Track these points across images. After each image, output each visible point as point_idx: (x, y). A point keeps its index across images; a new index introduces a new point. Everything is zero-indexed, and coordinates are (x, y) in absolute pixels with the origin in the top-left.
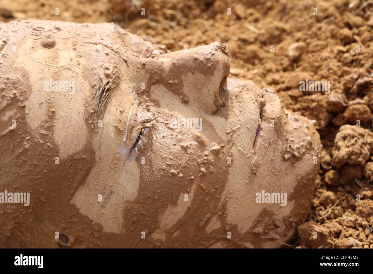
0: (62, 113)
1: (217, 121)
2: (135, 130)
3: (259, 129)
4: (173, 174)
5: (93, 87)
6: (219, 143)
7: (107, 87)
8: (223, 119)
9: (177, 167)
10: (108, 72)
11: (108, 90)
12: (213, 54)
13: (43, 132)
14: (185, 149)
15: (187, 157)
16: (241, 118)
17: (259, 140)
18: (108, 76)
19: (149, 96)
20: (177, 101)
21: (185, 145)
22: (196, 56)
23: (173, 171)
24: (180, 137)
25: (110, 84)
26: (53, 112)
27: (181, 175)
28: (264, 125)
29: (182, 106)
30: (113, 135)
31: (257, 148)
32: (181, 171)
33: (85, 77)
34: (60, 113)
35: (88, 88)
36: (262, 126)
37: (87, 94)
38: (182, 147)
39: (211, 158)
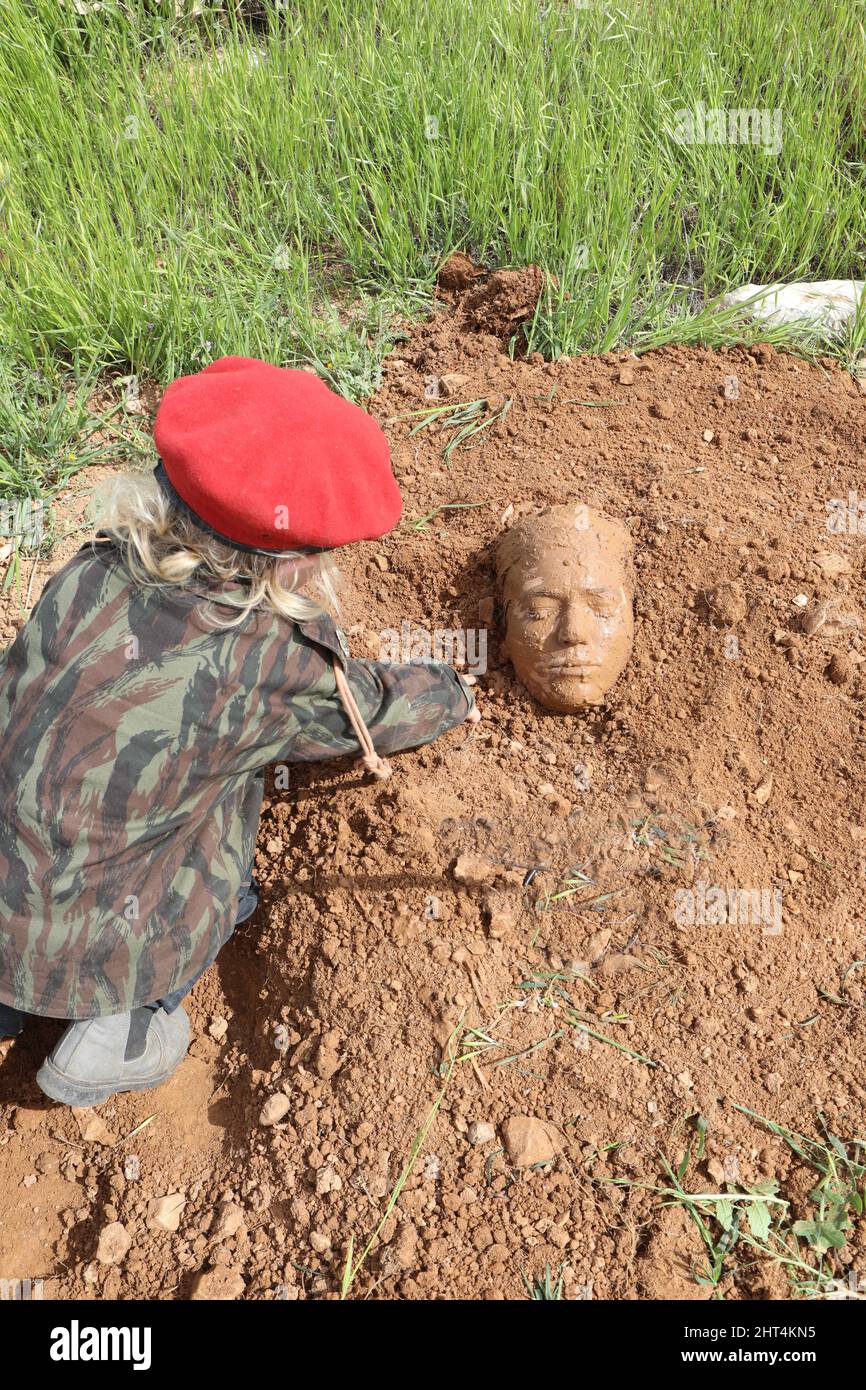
3: (558, 666)
4: (522, 634)
12: (569, 635)
13: (527, 576)
14: (534, 635)
15: (532, 637)
16: (557, 656)
17: (553, 668)
22: (570, 625)
23: (524, 633)
24: (539, 631)
26: (533, 577)
27: (525, 637)
31: (551, 668)
34: (533, 580)
36: (558, 668)
37: (542, 588)
38: (535, 633)
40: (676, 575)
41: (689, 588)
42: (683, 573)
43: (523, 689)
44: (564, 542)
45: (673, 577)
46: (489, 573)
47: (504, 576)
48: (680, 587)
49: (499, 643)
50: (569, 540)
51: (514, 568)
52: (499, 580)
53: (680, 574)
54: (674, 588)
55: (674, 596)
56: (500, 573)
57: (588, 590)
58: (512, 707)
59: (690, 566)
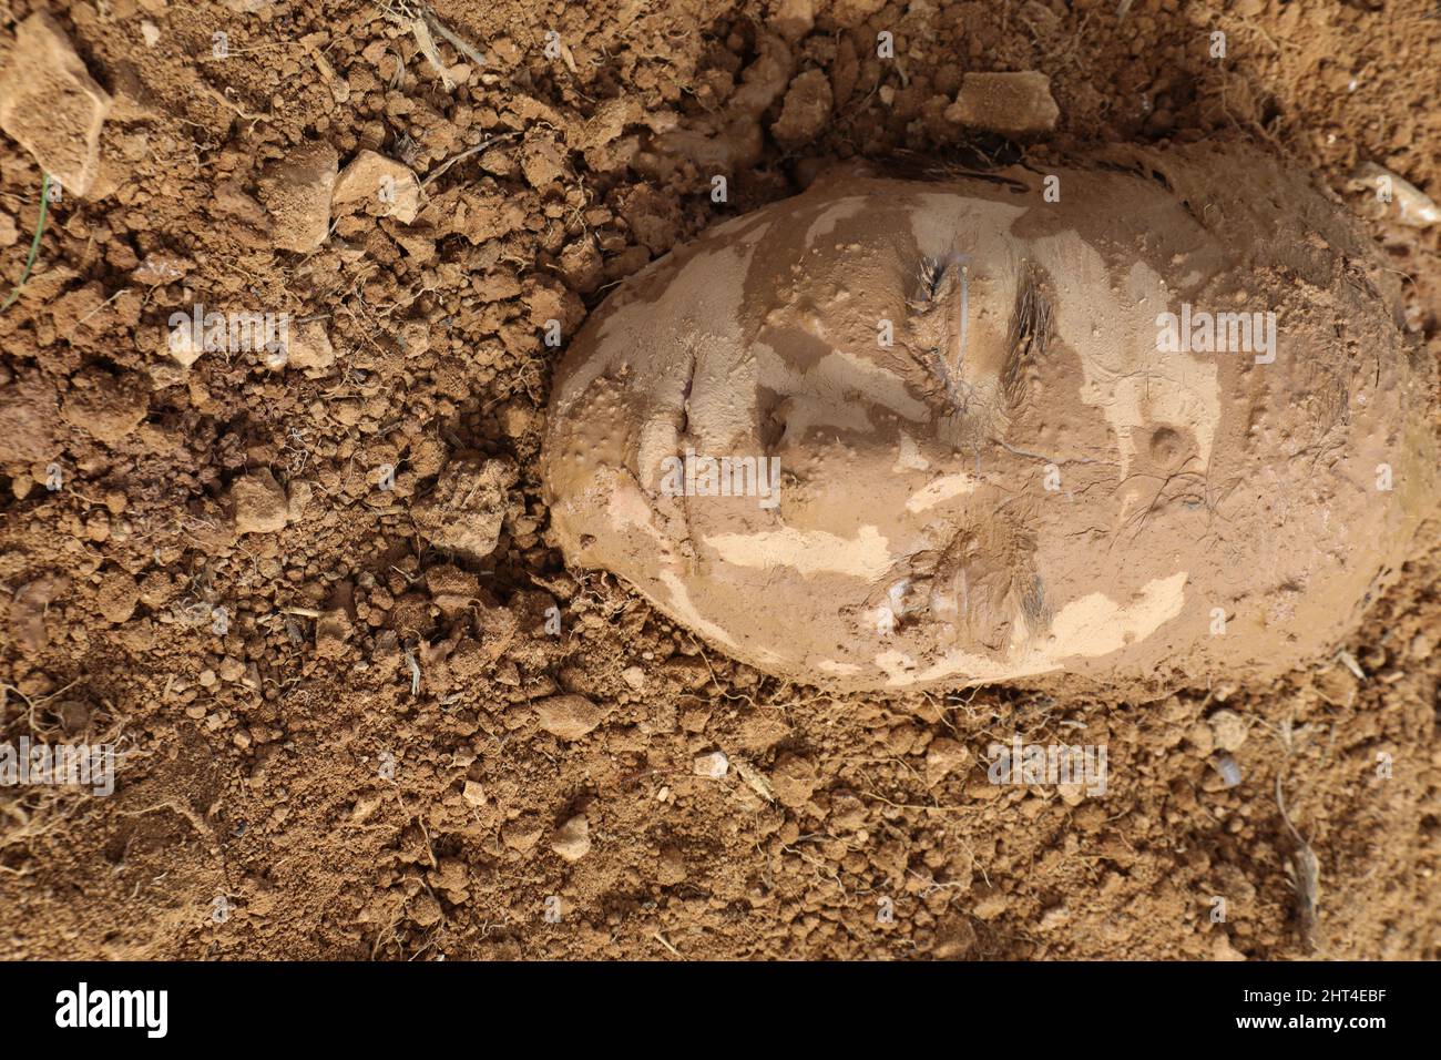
0: (1097, 287)
1: (780, 377)
2: (948, 290)
3: (687, 393)
4: (856, 242)
5: (1055, 335)
6: (771, 330)
7: (1027, 339)
8: (767, 383)
9: (849, 255)
10: (1032, 371)
11: (1022, 336)
12: (815, 456)
13: (1120, 257)
14: (840, 287)
15: (833, 277)
16: (731, 390)
17: (684, 372)
18: (1031, 362)
19: (932, 405)
20: (872, 393)
21: (843, 296)
22: (852, 454)
23: (855, 247)
24: (854, 311)
25: (1022, 347)
26: (1113, 286)
27: (838, 247)
28: (677, 400)
29: (858, 385)
30: (990, 266)
31: (688, 362)
32: (840, 252)
33: (1074, 356)
34: (1100, 287)
35: (1062, 332)
36: (681, 397)
37: (1060, 321)
38: (847, 290)
39: (782, 293)
40: (1110, 851)
41: (1052, 900)
42: (1115, 880)
43: (656, 243)
44: (1268, 439)
45: (1102, 837)
46: (1162, 118)
47: (1137, 169)
48: (1053, 868)
49: (869, 157)
50: (1275, 458)
51: (1160, 207)
52: (1120, 150)
53: (1110, 866)
54: (1054, 843)
55: (1025, 842)
56: (1153, 157)
57: (1029, 543)
58: (578, 196)
59: (1140, 908)
